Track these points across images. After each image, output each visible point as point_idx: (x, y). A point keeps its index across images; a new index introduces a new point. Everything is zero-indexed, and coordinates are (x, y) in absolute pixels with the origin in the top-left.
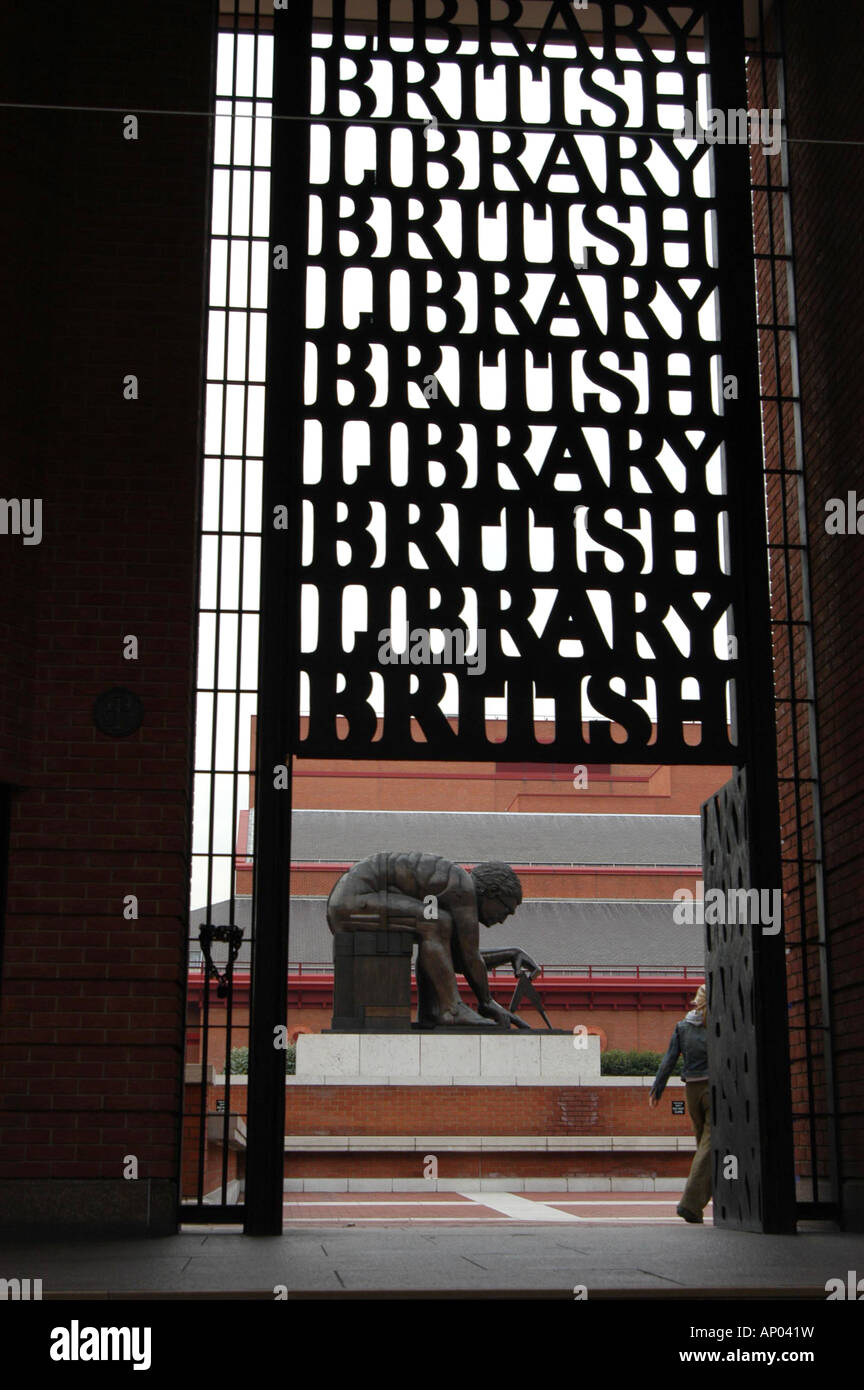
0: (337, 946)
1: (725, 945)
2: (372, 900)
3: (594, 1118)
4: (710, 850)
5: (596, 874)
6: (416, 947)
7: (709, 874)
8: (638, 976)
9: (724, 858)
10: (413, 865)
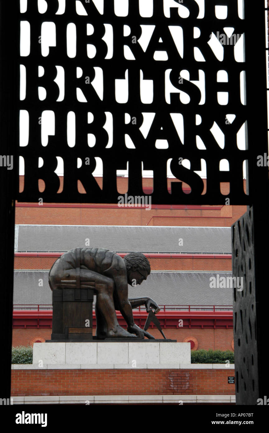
0: (54, 297)
1: (243, 298)
2: (72, 273)
3: (187, 386)
4: (235, 249)
5: (193, 258)
6: (95, 297)
7: (235, 261)
8: (214, 311)
9: (242, 253)
10: (94, 255)
